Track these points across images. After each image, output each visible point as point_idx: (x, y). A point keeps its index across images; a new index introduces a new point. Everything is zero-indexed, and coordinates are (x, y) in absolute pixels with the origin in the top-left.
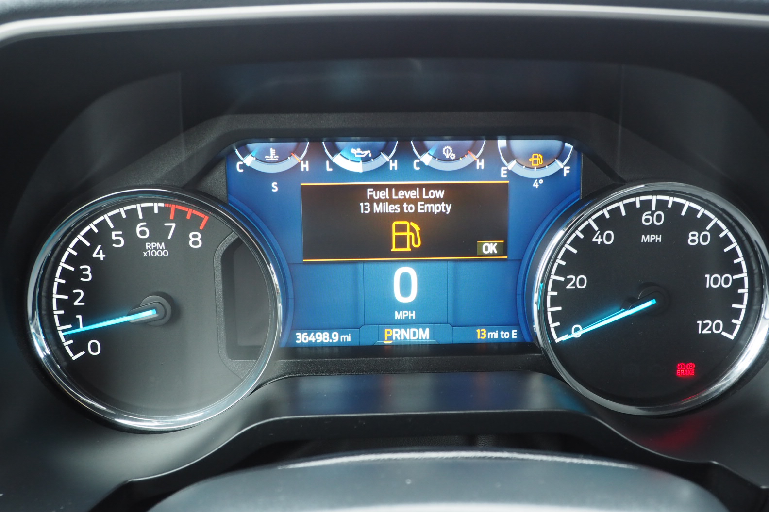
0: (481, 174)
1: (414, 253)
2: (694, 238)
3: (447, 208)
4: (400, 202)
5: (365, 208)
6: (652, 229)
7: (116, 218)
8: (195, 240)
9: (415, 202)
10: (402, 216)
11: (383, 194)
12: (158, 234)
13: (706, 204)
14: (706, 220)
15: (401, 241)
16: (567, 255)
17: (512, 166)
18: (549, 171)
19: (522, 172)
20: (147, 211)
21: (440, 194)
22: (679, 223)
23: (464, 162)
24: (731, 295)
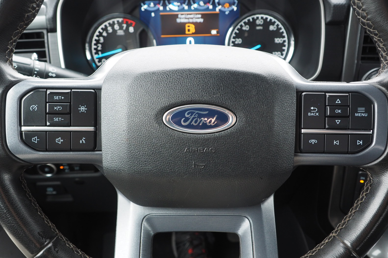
0: (211, 10)
1: (193, 34)
2: (272, 28)
3: (201, 20)
4: (188, 19)
5: (178, 21)
6: (260, 25)
7: (109, 24)
8: (131, 30)
9: (192, 18)
10: (189, 23)
11: (183, 16)
12: (121, 28)
13: (275, 17)
14: (275, 22)
15: (189, 30)
16: (236, 33)
17: (220, 7)
18: (230, 9)
19: (223, 9)
20: (118, 21)
21: (200, 16)
22: (267, 24)
23: (206, 6)
24: (283, 45)
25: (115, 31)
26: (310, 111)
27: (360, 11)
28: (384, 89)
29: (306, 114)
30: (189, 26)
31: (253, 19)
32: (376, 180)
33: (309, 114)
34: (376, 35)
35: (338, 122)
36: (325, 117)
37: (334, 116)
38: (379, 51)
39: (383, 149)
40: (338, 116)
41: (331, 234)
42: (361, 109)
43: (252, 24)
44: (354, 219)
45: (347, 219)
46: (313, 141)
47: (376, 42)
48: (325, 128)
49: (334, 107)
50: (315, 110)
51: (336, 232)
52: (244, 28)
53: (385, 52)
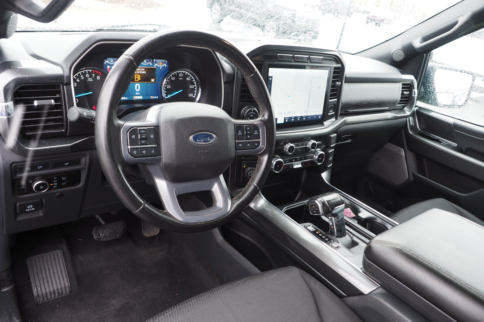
0: (151, 66)
1: (139, 81)
2: (188, 79)
3: (145, 72)
6: (181, 77)
7: (82, 73)
8: (98, 78)
10: (137, 74)
12: (91, 76)
13: (189, 73)
14: (190, 75)
15: (137, 79)
16: (167, 82)
17: (157, 64)
18: (163, 66)
19: (158, 66)
20: (89, 72)
21: (144, 70)
22: (185, 76)
23: (148, 63)
24: (194, 89)
25: (86, 79)
26: (239, 133)
27: (253, 92)
28: (262, 123)
29: (237, 134)
30: (137, 76)
31: (177, 73)
32: (261, 159)
33: (238, 134)
34: (258, 102)
35: (249, 136)
36: (244, 135)
37: (247, 135)
38: (259, 108)
39: (264, 147)
40: (249, 134)
41: (248, 184)
42: (256, 131)
43: (177, 76)
44: (256, 175)
45: (253, 176)
46: (241, 145)
47: (258, 104)
48: (244, 140)
49: (247, 131)
50: (240, 132)
51: (250, 182)
52: (172, 79)
53: (261, 108)
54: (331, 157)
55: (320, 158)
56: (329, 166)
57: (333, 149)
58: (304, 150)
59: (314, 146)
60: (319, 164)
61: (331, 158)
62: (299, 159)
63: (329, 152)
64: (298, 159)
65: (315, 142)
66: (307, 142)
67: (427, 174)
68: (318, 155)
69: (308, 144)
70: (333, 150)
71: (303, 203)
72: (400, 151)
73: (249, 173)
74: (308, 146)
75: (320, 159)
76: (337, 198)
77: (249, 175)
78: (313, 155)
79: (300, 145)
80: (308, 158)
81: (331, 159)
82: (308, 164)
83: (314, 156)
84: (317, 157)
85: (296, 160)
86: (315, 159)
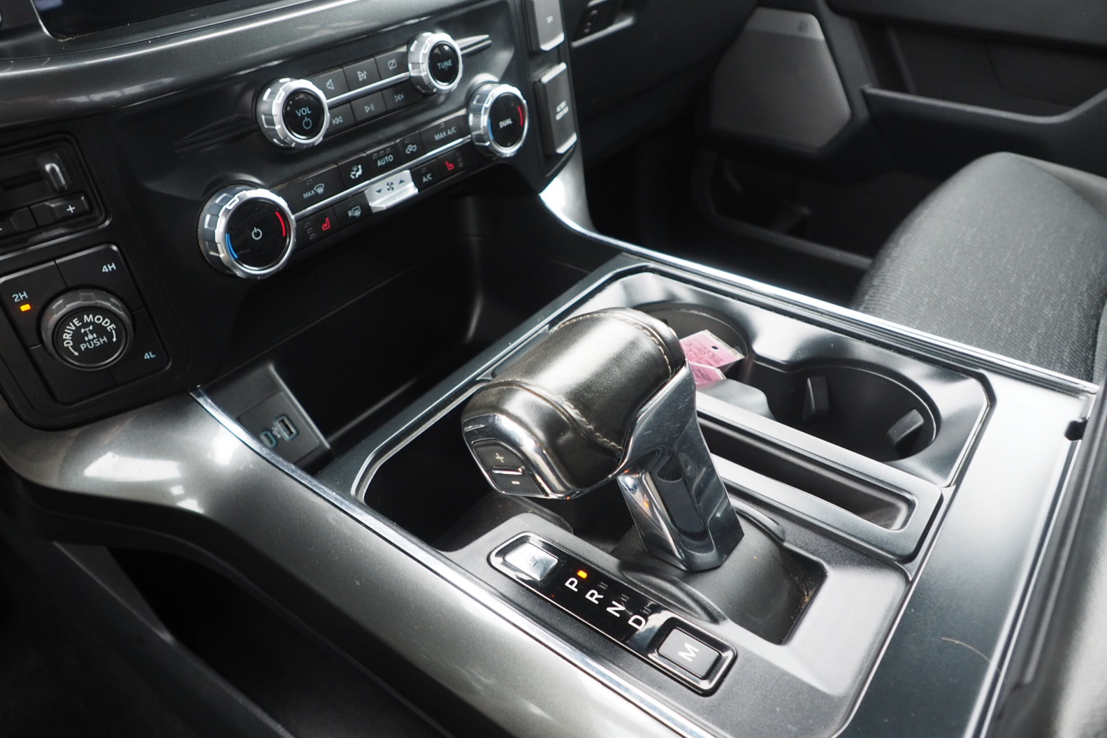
54: (563, 104)
55: (503, 119)
56: (561, 150)
57: (559, 63)
58: (399, 98)
59: (448, 64)
60: (508, 151)
61: (563, 110)
62: (390, 158)
63: (546, 79)
64: (380, 158)
65: (442, 37)
66: (404, 49)
67: (909, 80)
68: (487, 104)
69: (411, 59)
70: (563, 66)
71: (473, 383)
72: (803, 27)
73: (67, 336)
74: (413, 73)
75: (502, 124)
76: (633, 344)
77: (76, 347)
78: (462, 112)
79: (362, 76)
80: (437, 137)
81: (566, 110)
82: (450, 167)
83: (471, 117)
84: (484, 120)
85: (372, 171)
86: (480, 135)
